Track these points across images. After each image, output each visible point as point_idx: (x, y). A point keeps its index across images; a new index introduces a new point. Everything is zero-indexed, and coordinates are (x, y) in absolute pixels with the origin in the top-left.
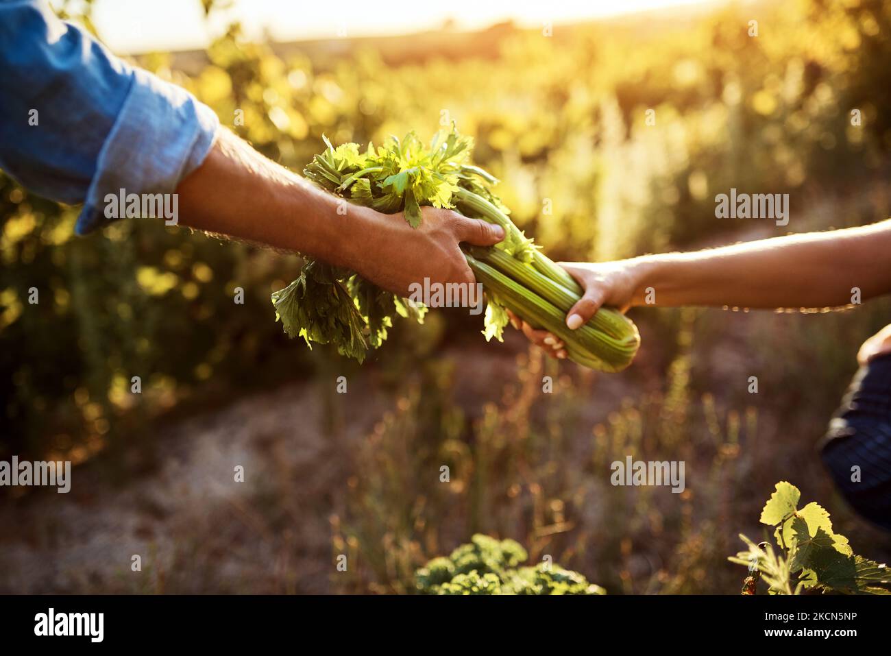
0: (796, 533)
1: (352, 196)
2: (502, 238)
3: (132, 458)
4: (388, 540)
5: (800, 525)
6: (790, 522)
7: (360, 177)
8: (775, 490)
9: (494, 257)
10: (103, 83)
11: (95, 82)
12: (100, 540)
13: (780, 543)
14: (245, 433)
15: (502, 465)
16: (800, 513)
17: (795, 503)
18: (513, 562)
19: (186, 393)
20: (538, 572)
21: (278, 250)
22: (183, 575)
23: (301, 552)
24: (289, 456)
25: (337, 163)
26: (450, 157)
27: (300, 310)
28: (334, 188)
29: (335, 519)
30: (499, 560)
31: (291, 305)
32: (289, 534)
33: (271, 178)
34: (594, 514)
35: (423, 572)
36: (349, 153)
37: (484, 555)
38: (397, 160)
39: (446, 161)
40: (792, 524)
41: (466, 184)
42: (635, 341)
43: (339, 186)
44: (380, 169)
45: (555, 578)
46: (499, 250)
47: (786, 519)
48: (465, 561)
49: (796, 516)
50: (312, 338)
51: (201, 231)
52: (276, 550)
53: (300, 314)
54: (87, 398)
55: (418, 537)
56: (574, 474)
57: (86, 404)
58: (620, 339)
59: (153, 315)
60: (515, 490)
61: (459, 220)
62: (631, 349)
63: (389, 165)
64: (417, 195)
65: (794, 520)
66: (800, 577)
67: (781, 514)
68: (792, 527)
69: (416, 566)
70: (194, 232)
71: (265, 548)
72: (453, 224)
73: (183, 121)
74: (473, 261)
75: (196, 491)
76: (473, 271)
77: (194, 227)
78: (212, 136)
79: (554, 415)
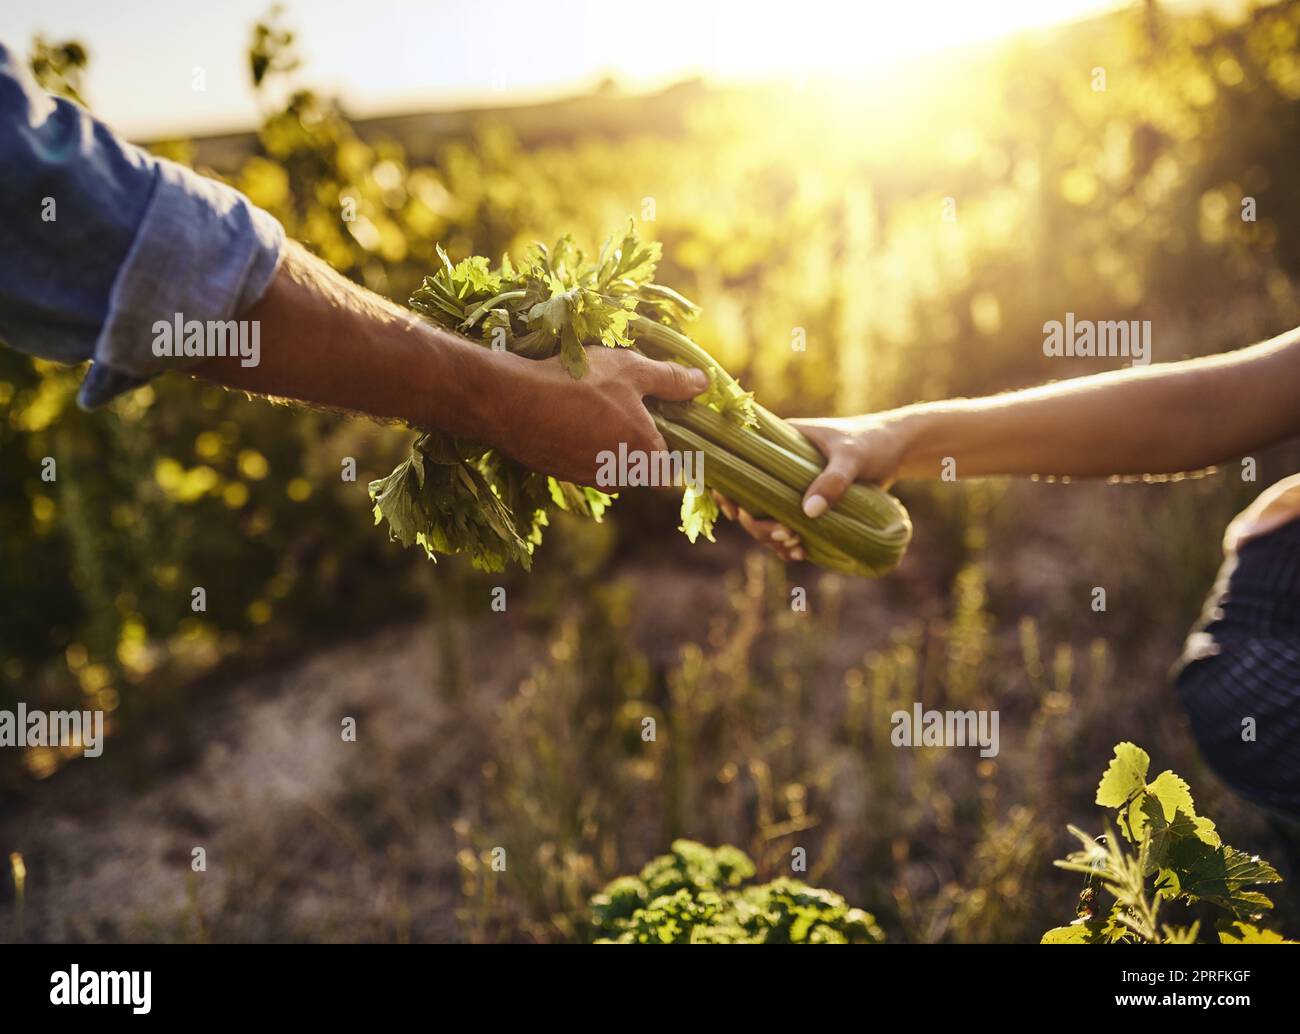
0: (1148, 818)
1: (484, 335)
2: (704, 388)
3: (156, 745)
4: (545, 853)
5: (1152, 806)
6: (1138, 802)
7: (494, 307)
8: (1114, 756)
9: (694, 416)
10: (113, 182)
11: (101, 180)
12: (110, 872)
13: (1125, 833)
14: (324, 703)
15: (712, 735)
16: (1151, 788)
17: (1143, 774)
18: (735, 879)
19: (233, 646)
20: (773, 893)
21: (378, 419)
22: (239, 920)
23: (414, 878)
24: (392, 735)
25: (458, 286)
26: (625, 272)
27: (415, 507)
28: (455, 324)
29: (462, 827)
30: (714, 877)
31: (400, 498)
32: (396, 851)
33: (365, 313)
34: (850, 804)
35: (601, 900)
36: (475, 273)
37: (691, 870)
38: (546, 279)
39: (619, 277)
40: (1141, 805)
41: (648, 311)
42: (904, 530)
43: (463, 321)
44: (522, 293)
45: (799, 900)
46: (701, 405)
47: (1133, 797)
48: (662, 880)
49: (1145, 793)
50: (433, 546)
51: (263, 397)
52: (378, 876)
53: (415, 511)
54: (84, 660)
55: (588, 848)
56: (817, 745)
57: (84, 667)
58: (882, 528)
59: (184, 530)
60: (729, 773)
61: (641, 364)
62: (899, 543)
63: (534, 287)
64: (579, 330)
65: (1144, 798)
66: (1156, 883)
67: (1125, 790)
68: (1141, 809)
69: (588, 892)
70: (253, 397)
71: (361, 873)
72: (633, 370)
73: (233, 235)
74: (664, 424)
75: (254, 791)
76: (665, 438)
77: (252, 390)
78: (276, 255)
79: (784, 659)
